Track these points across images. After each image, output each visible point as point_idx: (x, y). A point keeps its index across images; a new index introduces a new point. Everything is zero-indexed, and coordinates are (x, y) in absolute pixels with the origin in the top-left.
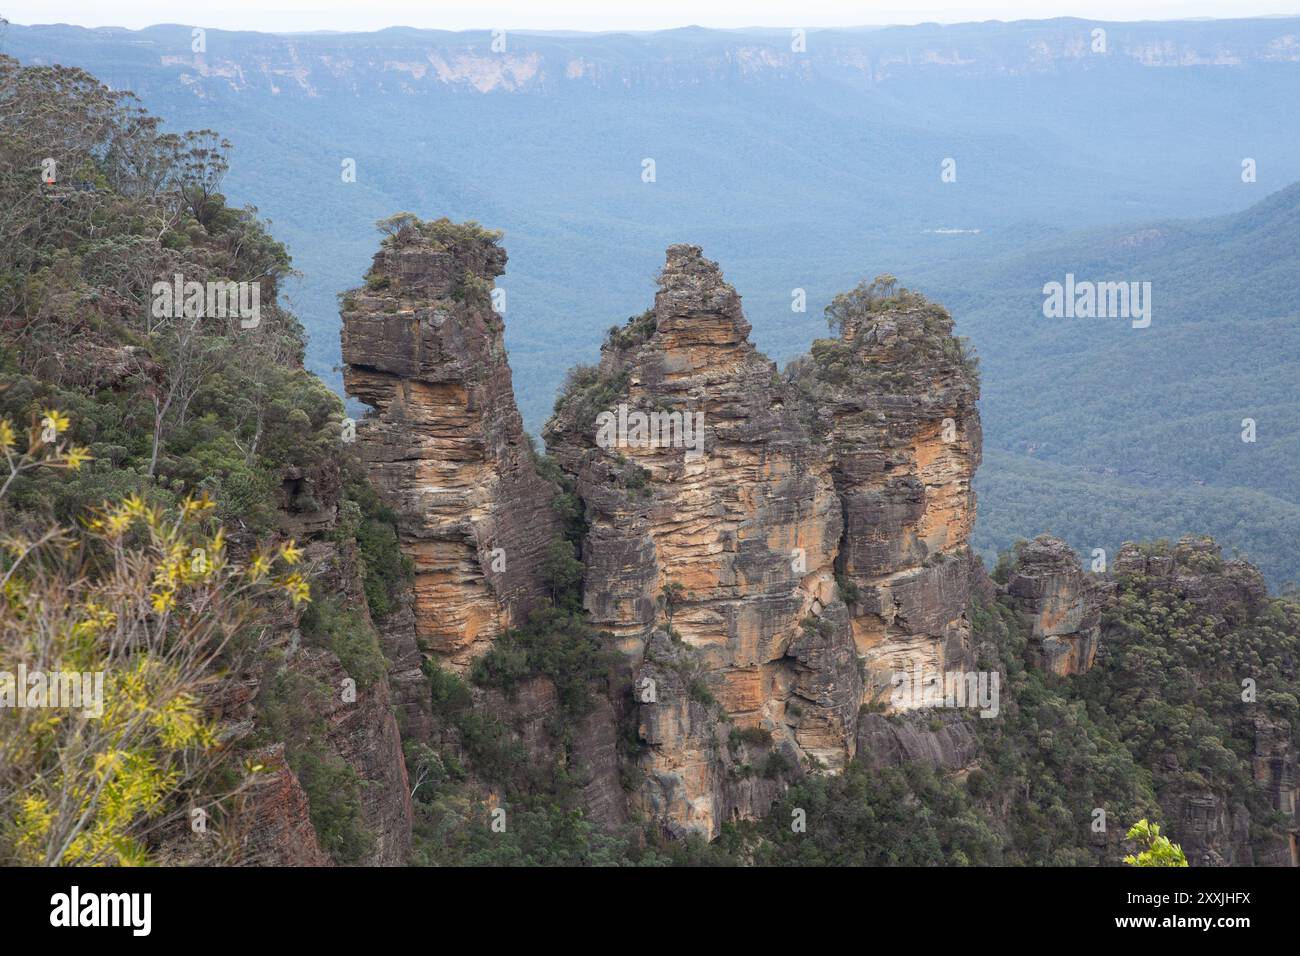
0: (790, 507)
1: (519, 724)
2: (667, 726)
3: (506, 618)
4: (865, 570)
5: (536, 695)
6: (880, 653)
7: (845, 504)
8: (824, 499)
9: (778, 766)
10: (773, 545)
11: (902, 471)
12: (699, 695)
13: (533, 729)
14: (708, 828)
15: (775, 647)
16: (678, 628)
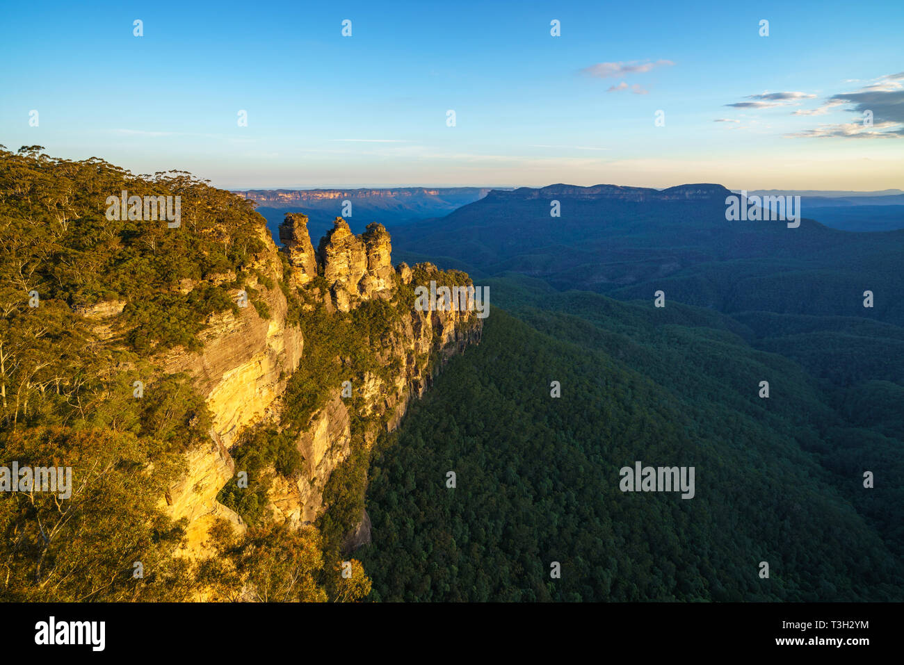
0: (359, 259)
1: (314, 295)
2: (340, 294)
3: (311, 278)
4: (371, 269)
5: (317, 291)
6: (375, 281)
7: (368, 258)
8: (364, 257)
9: (359, 300)
10: (356, 265)
11: (377, 253)
12: (344, 289)
13: (317, 296)
14: (348, 311)
15: (358, 281)
16: (341, 279)
